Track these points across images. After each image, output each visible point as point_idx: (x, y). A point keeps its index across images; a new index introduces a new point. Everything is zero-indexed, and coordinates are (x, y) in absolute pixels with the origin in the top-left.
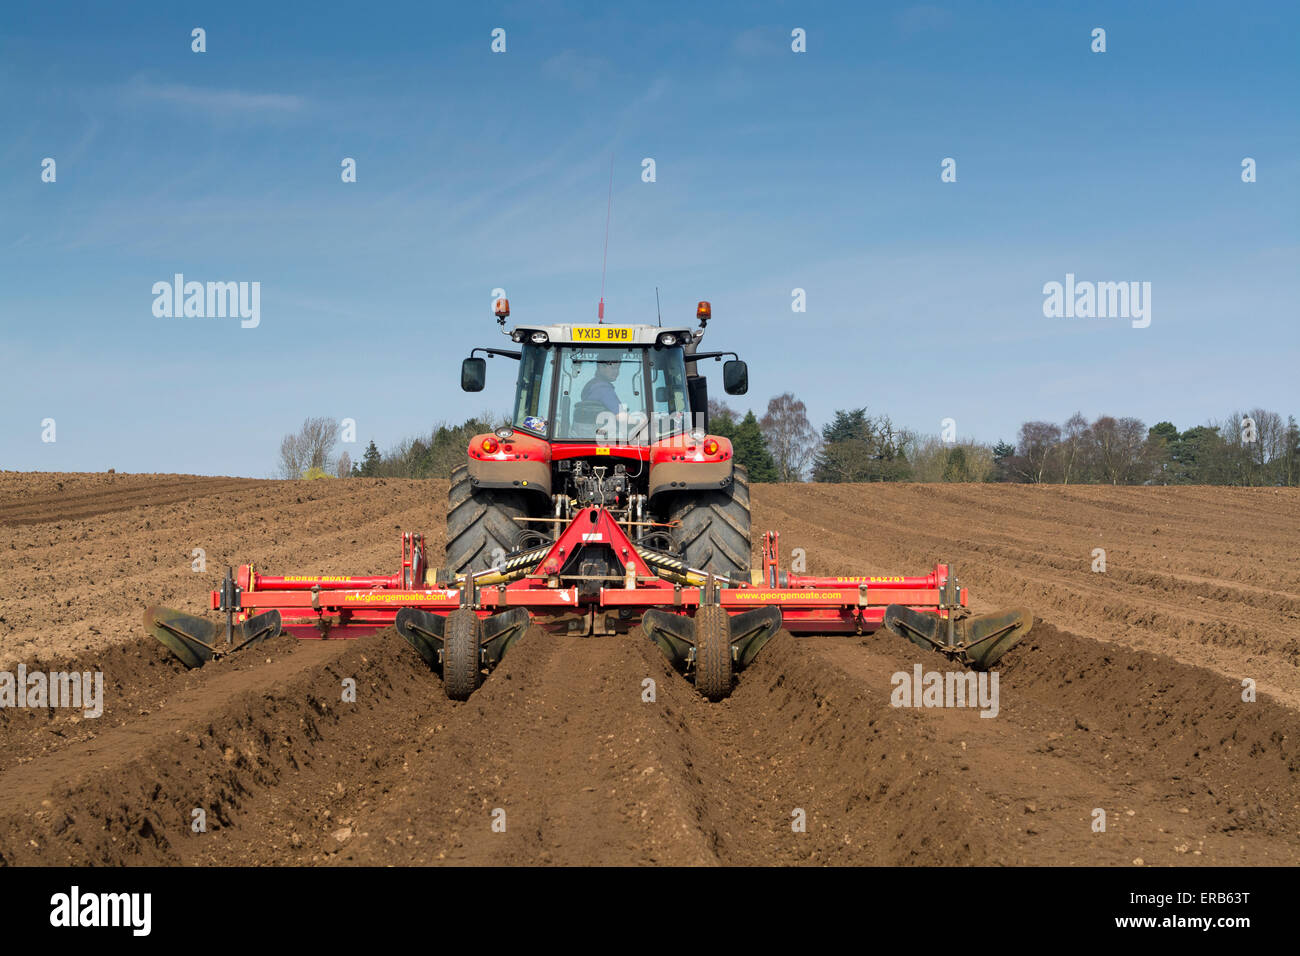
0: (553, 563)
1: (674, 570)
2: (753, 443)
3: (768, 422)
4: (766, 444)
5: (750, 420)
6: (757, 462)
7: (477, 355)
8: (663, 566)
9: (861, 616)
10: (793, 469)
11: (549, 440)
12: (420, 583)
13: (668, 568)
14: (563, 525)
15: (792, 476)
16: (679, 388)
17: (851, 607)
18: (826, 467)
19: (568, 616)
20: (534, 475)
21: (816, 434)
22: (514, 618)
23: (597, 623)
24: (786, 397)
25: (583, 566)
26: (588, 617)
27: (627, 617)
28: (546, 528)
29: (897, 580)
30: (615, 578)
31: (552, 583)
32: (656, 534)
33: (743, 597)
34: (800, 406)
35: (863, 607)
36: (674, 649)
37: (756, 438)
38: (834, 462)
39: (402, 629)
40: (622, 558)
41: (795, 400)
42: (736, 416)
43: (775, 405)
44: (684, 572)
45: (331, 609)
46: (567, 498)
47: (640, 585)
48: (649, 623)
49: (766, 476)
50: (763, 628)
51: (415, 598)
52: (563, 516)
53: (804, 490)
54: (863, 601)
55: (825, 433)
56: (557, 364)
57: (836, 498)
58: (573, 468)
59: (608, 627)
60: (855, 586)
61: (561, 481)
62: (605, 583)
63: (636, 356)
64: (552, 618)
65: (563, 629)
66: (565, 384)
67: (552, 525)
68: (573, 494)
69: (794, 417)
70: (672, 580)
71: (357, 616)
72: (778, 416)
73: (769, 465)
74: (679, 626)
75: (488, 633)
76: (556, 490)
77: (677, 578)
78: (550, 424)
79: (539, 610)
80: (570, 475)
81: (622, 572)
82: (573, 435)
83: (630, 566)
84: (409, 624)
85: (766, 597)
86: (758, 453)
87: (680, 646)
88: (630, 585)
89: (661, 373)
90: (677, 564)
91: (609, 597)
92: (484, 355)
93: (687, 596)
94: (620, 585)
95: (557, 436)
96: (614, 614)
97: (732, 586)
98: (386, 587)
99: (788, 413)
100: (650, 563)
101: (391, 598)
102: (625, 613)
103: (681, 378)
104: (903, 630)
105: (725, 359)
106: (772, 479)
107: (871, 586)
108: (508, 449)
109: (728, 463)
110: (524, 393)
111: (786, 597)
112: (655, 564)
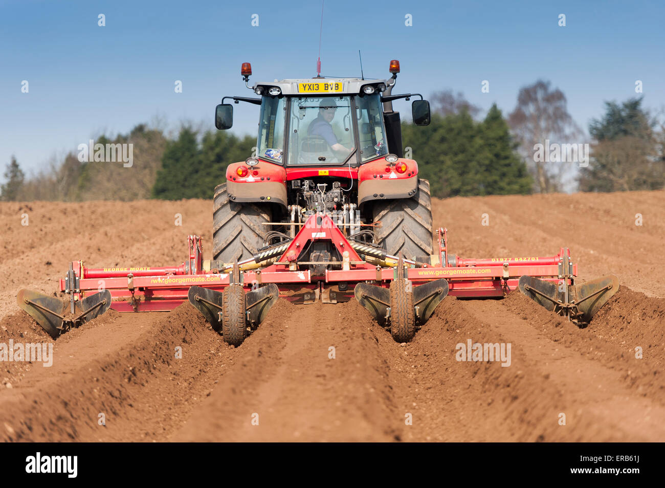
0: (292, 254)
1: (376, 256)
2: (499, 145)
3: (518, 117)
4: (516, 146)
5: (495, 116)
6: (505, 169)
7: (226, 102)
8: (368, 254)
9: (506, 285)
10: (553, 177)
11: (285, 166)
12: (200, 270)
13: (372, 255)
14: (297, 227)
15: (550, 185)
16: (378, 124)
17: (498, 279)
18: (594, 174)
19: (304, 290)
20: (275, 192)
21: (580, 131)
22: (268, 291)
23: (323, 296)
24: (542, 85)
25: (313, 255)
26: (317, 291)
27: (344, 290)
28: (284, 230)
29: (533, 260)
30: (335, 263)
31: (293, 267)
32: (364, 231)
33: (424, 274)
34: (559, 96)
35: (506, 279)
36: (376, 310)
37: (504, 139)
38: (604, 166)
39: (193, 301)
40: (340, 249)
41: (552, 89)
42: (477, 110)
43: (527, 95)
44: (383, 258)
45: (141, 289)
46: (299, 208)
47: (353, 267)
48: (359, 292)
49: (516, 187)
50: (437, 294)
51: (198, 280)
52: (296, 221)
53: (566, 203)
54: (506, 274)
55: (592, 129)
56: (288, 110)
57: (607, 212)
58: (302, 185)
59: (331, 298)
60: (502, 265)
61: (294, 196)
62: (328, 267)
63: (346, 102)
64: (292, 293)
65: (300, 300)
66: (294, 125)
67: (289, 228)
68: (303, 204)
69: (551, 110)
70: (375, 263)
71: (156, 294)
72: (530, 109)
73: (521, 172)
74: (380, 295)
75: (250, 302)
76: (291, 202)
77: (379, 262)
78: (285, 154)
79: (283, 286)
80: (300, 191)
81: (340, 258)
82: (301, 161)
83: (346, 254)
84: (197, 297)
85: (439, 274)
86: (506, 158)
87: (380, 308)
88: (346, 267)
89: (365, 112)
90: (378, 252)
91: (332, 276)
92: (232, 102)
93: (385, 275)
94: (339, 268)
95: (289, 163)
96: (335, 288)
97: (417, 266)
98: (175, 274)
99: (542, 105)
100: (359, 252)
101: (182, 281)
102: (343, 287)
103: (379, 117)
104: (532, 293)
105: (412, 99)
106: (525, 190)
107: (510, 265)
108: (256, 174)
109: (415, 179)
110: (264, 132)
111: (453, 273)
112: (363, 252)
